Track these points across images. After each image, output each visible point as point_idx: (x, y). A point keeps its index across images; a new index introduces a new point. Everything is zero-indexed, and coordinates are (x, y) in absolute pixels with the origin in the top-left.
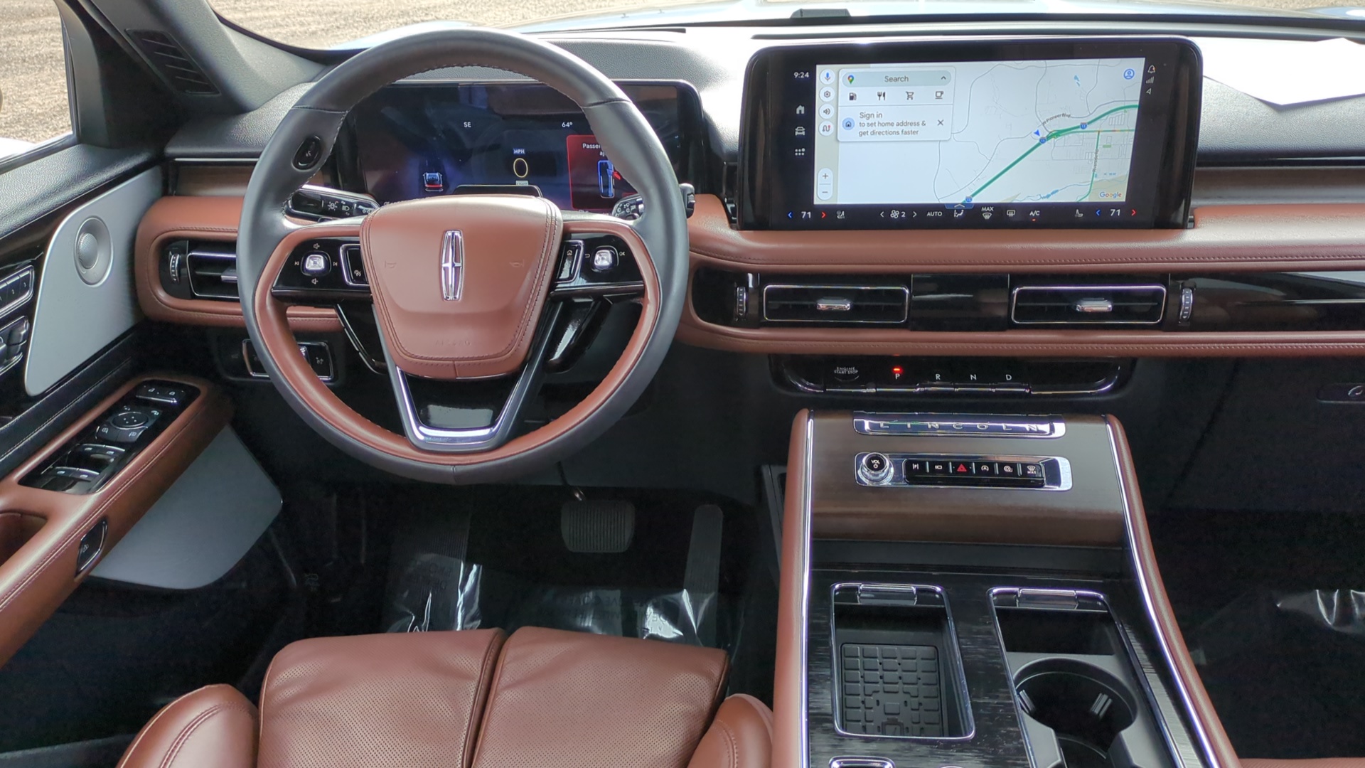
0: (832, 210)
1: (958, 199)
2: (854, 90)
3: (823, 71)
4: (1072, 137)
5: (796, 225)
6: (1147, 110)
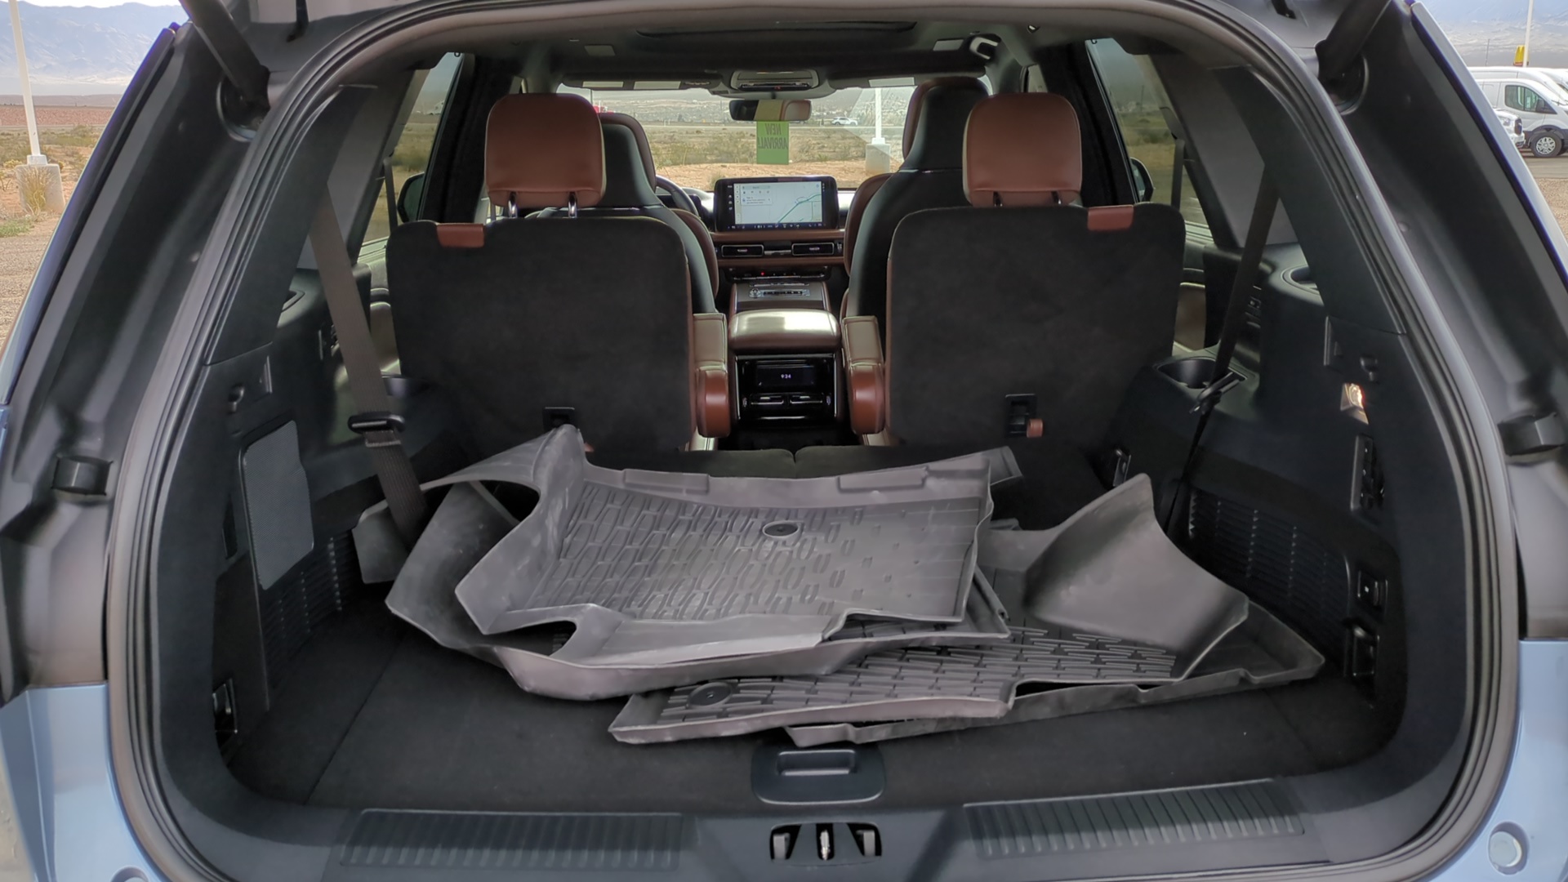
0: (741, 225)
1: (776, 222)
2: (745, 190)
3: (736, 185)
4: (804, 203)
5: (731, 230)
6: (824, 195)
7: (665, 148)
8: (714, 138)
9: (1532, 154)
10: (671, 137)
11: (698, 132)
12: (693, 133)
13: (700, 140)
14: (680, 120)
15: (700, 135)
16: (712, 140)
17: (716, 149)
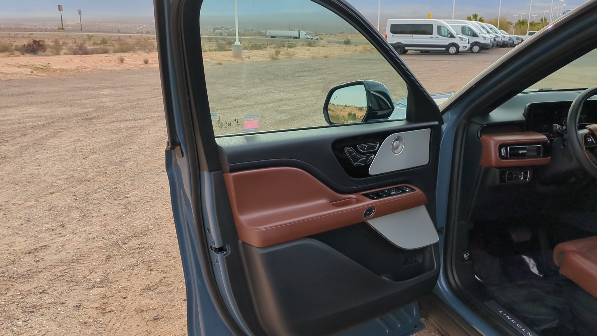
7: (116, 43)
8: (137, 39)
9: (471, 52)
10: (119, 39)
11: (130, 36)
12: (128, 37)
13: (131, 40)
14: (119, 32)
15: (131, 38)
16: (137, 40)
17: (139, 44)
